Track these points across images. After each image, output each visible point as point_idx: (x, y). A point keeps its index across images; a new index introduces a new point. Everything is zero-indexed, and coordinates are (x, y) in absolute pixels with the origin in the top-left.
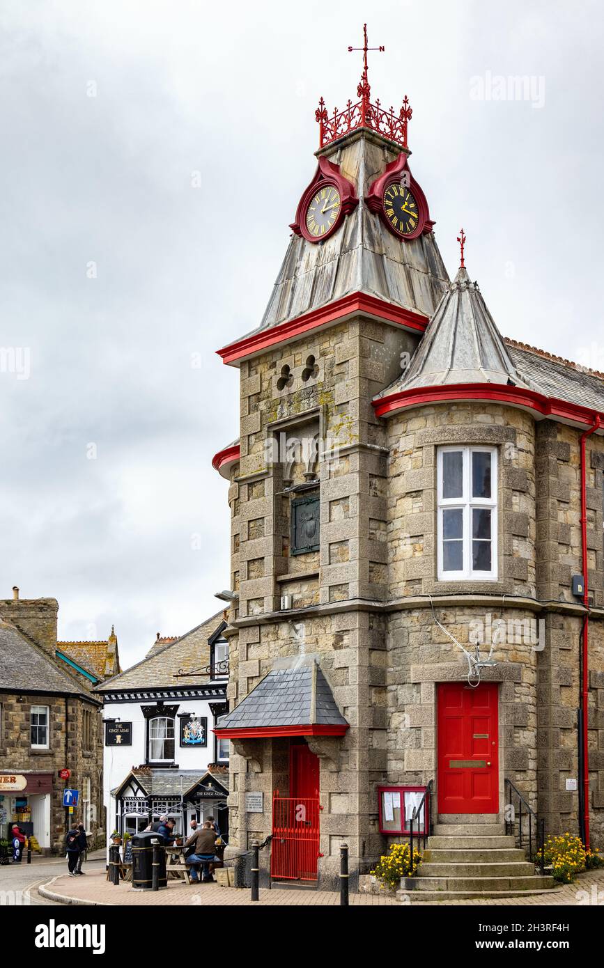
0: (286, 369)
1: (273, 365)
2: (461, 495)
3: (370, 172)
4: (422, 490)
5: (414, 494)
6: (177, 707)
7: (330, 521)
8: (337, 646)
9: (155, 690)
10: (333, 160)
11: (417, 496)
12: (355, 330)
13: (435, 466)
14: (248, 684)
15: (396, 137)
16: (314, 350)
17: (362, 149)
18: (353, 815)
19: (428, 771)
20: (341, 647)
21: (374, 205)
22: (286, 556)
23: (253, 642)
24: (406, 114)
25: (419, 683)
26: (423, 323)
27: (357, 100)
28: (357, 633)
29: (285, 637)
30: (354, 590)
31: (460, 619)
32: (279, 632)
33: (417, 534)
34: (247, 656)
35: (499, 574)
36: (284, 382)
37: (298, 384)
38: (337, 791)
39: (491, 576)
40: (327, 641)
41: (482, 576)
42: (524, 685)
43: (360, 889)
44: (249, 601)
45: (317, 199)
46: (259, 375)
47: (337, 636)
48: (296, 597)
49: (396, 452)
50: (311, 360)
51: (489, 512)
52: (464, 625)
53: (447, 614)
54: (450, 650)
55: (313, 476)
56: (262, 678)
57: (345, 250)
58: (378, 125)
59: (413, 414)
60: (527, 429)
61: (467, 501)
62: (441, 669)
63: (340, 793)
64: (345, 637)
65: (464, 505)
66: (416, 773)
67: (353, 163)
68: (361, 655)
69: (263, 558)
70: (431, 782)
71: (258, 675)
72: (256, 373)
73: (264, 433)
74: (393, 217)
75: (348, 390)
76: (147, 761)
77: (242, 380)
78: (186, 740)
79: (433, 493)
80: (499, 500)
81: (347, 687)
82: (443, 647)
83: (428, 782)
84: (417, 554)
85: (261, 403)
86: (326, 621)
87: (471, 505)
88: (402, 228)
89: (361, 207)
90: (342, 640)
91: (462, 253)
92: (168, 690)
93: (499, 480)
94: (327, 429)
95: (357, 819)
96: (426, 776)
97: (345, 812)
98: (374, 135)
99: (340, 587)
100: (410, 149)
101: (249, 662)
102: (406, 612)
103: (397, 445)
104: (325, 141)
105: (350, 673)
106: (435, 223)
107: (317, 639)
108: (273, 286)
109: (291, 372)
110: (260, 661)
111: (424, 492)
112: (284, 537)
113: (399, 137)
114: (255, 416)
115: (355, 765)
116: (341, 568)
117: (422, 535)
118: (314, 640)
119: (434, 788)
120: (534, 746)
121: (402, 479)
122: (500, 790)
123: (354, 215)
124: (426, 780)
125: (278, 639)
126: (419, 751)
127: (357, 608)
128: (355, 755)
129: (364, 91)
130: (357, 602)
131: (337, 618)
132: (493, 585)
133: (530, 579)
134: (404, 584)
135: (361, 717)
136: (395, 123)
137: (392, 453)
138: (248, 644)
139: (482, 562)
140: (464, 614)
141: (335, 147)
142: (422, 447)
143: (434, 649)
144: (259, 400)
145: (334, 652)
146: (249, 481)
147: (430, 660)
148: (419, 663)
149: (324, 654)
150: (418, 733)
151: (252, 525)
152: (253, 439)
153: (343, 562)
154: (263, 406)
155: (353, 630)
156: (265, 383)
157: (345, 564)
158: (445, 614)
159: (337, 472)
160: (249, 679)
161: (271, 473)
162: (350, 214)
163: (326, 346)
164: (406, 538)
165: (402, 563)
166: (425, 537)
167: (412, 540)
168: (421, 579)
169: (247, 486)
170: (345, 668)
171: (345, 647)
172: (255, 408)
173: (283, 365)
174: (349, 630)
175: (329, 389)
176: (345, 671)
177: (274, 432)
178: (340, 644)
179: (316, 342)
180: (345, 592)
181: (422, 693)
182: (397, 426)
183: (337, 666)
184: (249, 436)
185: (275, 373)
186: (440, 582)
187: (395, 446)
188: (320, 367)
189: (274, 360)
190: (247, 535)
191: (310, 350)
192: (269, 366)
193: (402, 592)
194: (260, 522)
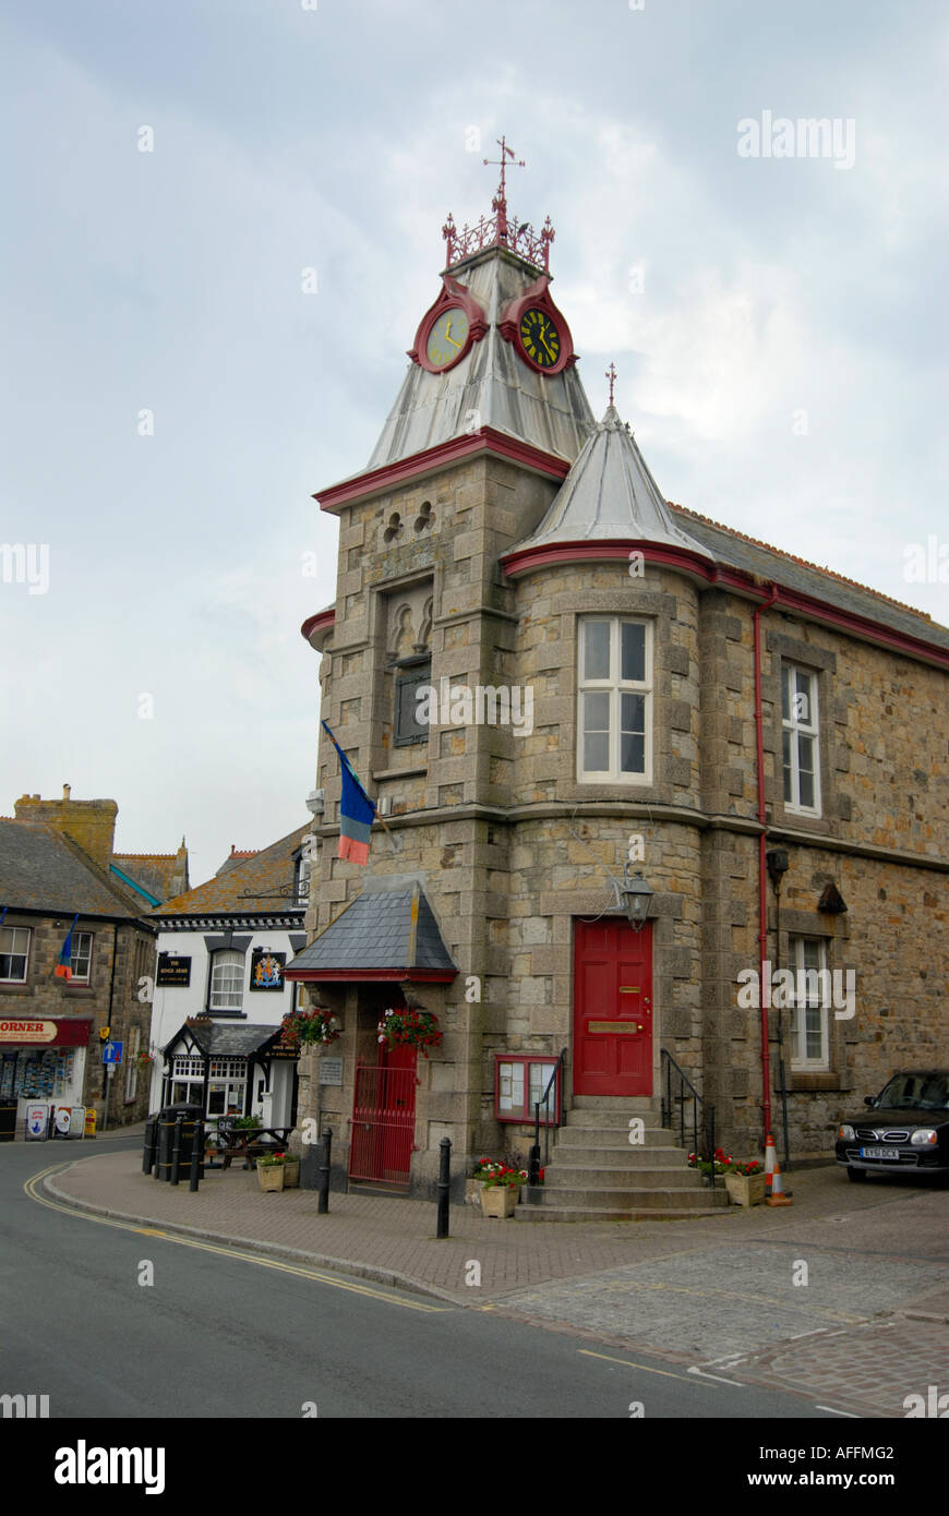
0: (396, 517)
1: (381, 513)
2: (607, 677)
3: (503, 295)
4: (559, 669)
5: (549, 673)
6: (249, 939)
8: (445, 865)
9: (222, 916)
10: (462, 281)
11: (551, 676)
12: (480, 471)
13: (576, 638)
14: (331, 911)
15: (536, 260)
16: (429, 495)
17: (496, 269)
18: (461, 1093)
19: (560, 1036)
20: (451, 866)
21: (508, 332)
22: (387, 747)
24: (548, 236)
25: (551, 916)
26: (565, 468)
27: (492, 215)
28: (472, 847)
29: (380, 851)
30: (471, 792)
31: (605, 833)
33: (553, 723)
34: (331, 875)
35: (655, 778)
36: (392, 533)
37: (409, 535)
38: (440, 1060)
39: (646, 779)
40: (434, 856)
41: (632, 779)
42: (686, 922)
43: (466, 1199)
44: (336, 803)
45: (440, 323)
46: (362, 525)
47: (446, 850)
48: (397, 800)
49: (527, 621)
50: (427, 506)
51: (643, 698)
52: (610, 842)
53: (588, 827)
54: (590, 874)
55: (424, 648)
56: (349, 903)
57: (474, 381)
58: (514, 245)
59: (548, 576)
60: (689, 599)
61: (615, 682)
62: (580, 898)
63: (444, 1063)
64: (457, 852)
65: (611, 689)
66: (544, 1038)
67: (485, 285)
68: (476, 876)
69: (357, 749)
70: (565, 1049)
71: (343, 899)
72: (360, 522)
73: (366, 593)
74: (530, 347)
75: (471, 544)
76: (207, 1007)
77: (342, 530)
78: (258, 982)
79: (572, 672)
80: (655, 683)
81: (458, 918)
82: (583, 869)
83: (560, 1050)
84: (551, 748)
85: (363, 558)
86: (433, 831)
87: (620, 690)
88: (540, 361)
89: (493, 330)
90: (453, 856)
91: (612, 390)
92: (239, 916)
93: (655, 660)
94: (443, 590)
95: (465, 1100)
96: (557, 1042)
97: (450, 1090)
98: (510, 255)
99: (452, 788)
100: (552, 275)
101: (334, 882)
102: (536, 822)
103: (529, 611)
104: (452, 261)
105: (462, 900)
106: (578, 358)
107: (421, 855)
108: (385, 422)
109: (401, 522)
110: (347, 882)
111: (561, 670)
112: (384, 723)
113: (540, 261)
114: (355, 575)
115: (465, 1024)
116: (456, 763)
117: (558, 725)
118: (418, 855)
119: (569, 1058)
120: (698, 1004)
121: (533, 654)
122: (655, 1065)
123: (484, 341)
124: (558, 1048)
125: (372, 852)
126: (549, 1008)
127: (473, 815)
128: (465, 1011)
129: (500, 206)
130: (473, 807)
131: (449, 825)
132: (647, 790)
133: (692, 786)
134: (534, 786)
135: (475, 958)
136: (535, 245)
137: (522, 622)
138: (333, 859)
139: (633, 761)
140: (609, 828)
141: (464, 267)
142: (559, 615)
143: (570, 871)
144: (361, 554)
145: (442, 872)
146: (345, 653)
147: (565, 886)
148: (551, 890)
149: (429, 875)
150: (549, 982)
151: (345, 707)
152: (352, 601)
153: (458, 755)
154: (365, 561)
155: (467, 844)
156: (369, 535)
157: (459, 758)
158: (585, 827)
159: (454, 643)
160: (332, 903)
161: (372, 643)
162: (479, 340)
163: (444, 490)
164: (538, 728)
165: (532, 759)
166: (561, 727)
167: (545, 731)
168: (555, 780)
169: (341, 659)
170: (456, 893)
171: (456, 867)
172: (357, 564)
173: (392, 512)
174: (463, 844)
175: (445, 542)
176: (455, 897)
177: (379, 592)
178: (450, 862)
179: (434, 485)
180: (458, 794)
181: (553, 931)
182: (529, 589)
183: (446, 891)
184: (347, 597)
185: (382, 522)
186: (582, 785)
187: (527, 614)
188: (437, 515)
189: (381, 507)
190: (339, 720)
191: (426, 494)
192: (374, 514)
193: (531, 797)
194: (355, 703)
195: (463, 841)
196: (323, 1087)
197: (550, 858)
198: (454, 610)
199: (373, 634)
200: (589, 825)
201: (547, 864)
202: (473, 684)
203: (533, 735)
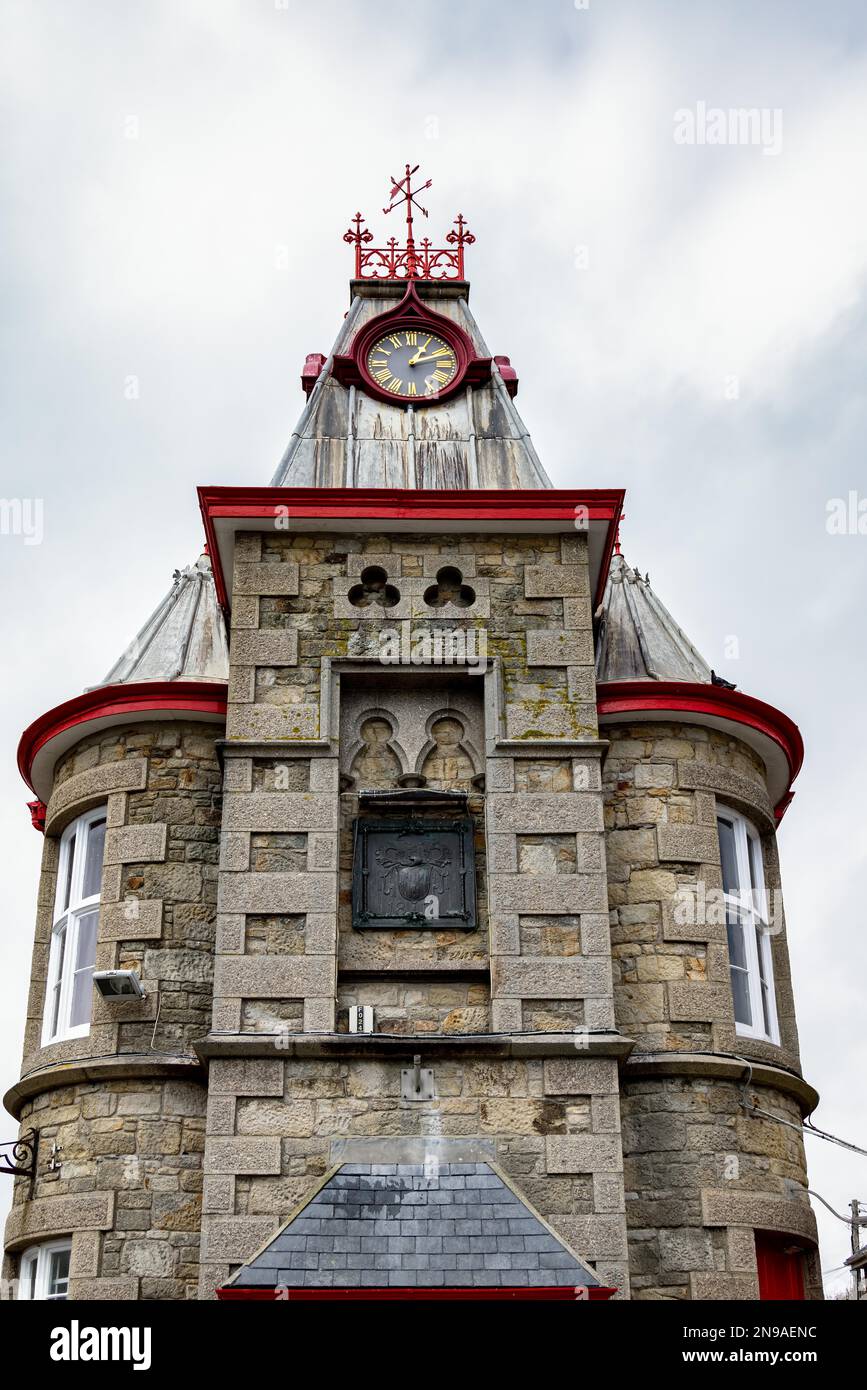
0: (377, 574)
4: (699, 864)
5: (678, 867)
7: (519, 872)
8: (542, 1127)
11: (685, 872)
12: (577, 553)
14: (237, 1191)
16: (456, 559)
20: (560, 1130)
23: (261, 1094)
25: (722, 1229)
28: (613, 1103)
29: (375, 1093)
30: (601, 1015)
32: (352, 1079)
33: (694, 939)
34: (234, 1125)
36: (369, 593)
37: (413, 606)
40: (516, 1113)
44: (245, 1001)
45: (393, 340)
46: (292, 566)
47: (546, 1104)
48: (389, 1013)
49: (624, 786)
50: (451, 574)
53: (760, 1099)
54: (768, 1170)
57: (484, 433)
59: (668, 732)
62: (765, 1204)
64: (576, 1109)
69: (299, 915)
71: (278, 1172)
72: (285, 561)
81: (589, 1218)
84: (694, 976)
85: (301, 617)
86: (509, 1071)
89: (502, 386)
90: (563, 1115)
94: (508, 703)
99: (554, 1006)
101: (236, 1140)
102: (678, 1082)
103: (629, 775)
105: (597, 1189)
107: (483, 1108)
109: (390, 582)
110: (282, 1141)
111: (703, 867)
116: (560, 967)
117: (705, 944)
118: (472, 1109)
121: (646, 835)
123: (485, 392)
125: (347, 1095)
131: (552, 1066)
134: (666, 1027)
138: (241, 1098)
140: (778, 1107)
142: (693, 791)
143: (745, 1161)
144: (290, 610)
145: (538, 1139)
146: (260, 754)
147: (740, 1183)
148: (717, 1186)
149: (508, 1142)
151: (259, 842)
152: (269, 677)
153: (560, 954)
154: (302, 622)
155: (602, 1096)
156: (312, 586)
157: (570, 960)
158: (756, 1099)
159: (534, 784)
160: (239, 1178)
161: (336, 751)
162: (476, 386)
163: (492, 560)
164: (666, 942)
165: (660, 988)
166: (710, 946)
167: (679, 949)
168: (710, 1024)
169: (250, 762)
170: (579, 1175)
171: (573, 1132)
172: (279, 622)
173: (367, 564)
174: (588, 1097)
175: (505, 634)
176: (577, 1182)
177: (343, 676)
178: (558, 1123)
179: (466, 548)
180: (568, 1016)
181: (731, 1249)
182: (625, 743)
183: (555, 1170)
184: (258, 668)
185: (344, 574)
186: (738, 1037)
187: (622, 777)
188: (478, 592)
189: (339, 550)
190: (247, 861)
191: (449, 558)
192: (322, 557)
193: (663, 1043)
194: (290, 841)
195: (589, 1092)
197: (709, 1138)
199: (337, 737)
200: (760, 1097)
201: (706, 1149)
202: (590, 851)
203: (657, 953)
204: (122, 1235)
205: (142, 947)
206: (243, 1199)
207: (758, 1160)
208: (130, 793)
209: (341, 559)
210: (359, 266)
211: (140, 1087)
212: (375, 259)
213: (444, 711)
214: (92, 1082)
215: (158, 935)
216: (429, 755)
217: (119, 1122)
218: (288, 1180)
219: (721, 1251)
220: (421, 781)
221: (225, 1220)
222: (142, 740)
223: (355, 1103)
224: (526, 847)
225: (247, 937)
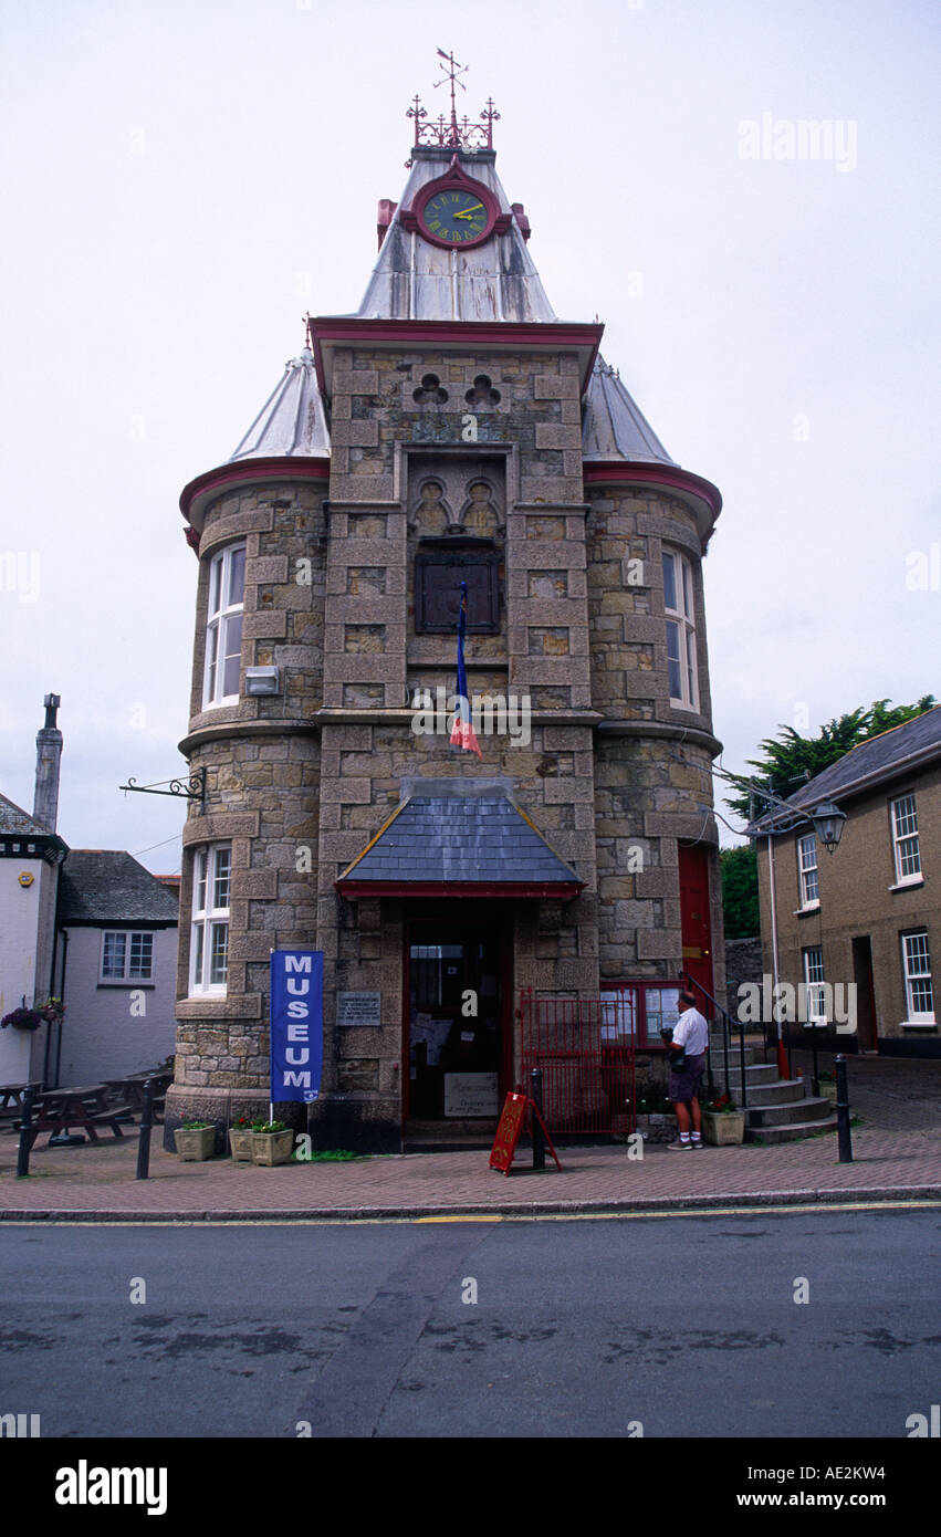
0: (433, 379)
2: (675, 608)
4: (649, 589)
5: (636, 591)
7: (529, 597)
8: (542, 772)
11: (640, 595)
14: (343, 814)
19: (675, 960)
20: (554, 775)
23: (357, 749)
25: (657, 838)
28: (590, 757)
30: (581, 696)
32: (417, 739)
33: (645, 641)
34: (339, 770)
36: (426, 395)
37: (457, 404)
38: (553, 989)
40: (525, 762)
44: (346, 685)
46: (374, 372)
47: (544, 757)
50: (484, 381)
51: (689, 635)
54: (687, 798)
61: (683, 614)
62: (682, 822)
63: (556, 992)
64: (564, 761)
65: (679, 621)
66: (655, 963)
68: (593, 788)
69: (381, 626)
71: (369, 801)
72: (369, 369)
73: (389, 451)
75: (561, 437)
82: (683, 793)
83: (677, 974)
84: (644, 667)
85: (379, 412)
87: (685, 623)
90: (556, 764)
93: (696, 602)
94: (519, 475)
96: (672, 966)
99: (551, 690)
101: (345, 779)
102: (631, 740)
103: (603, 525)
105: (577, 814)
107: (503, 758)
108: (370, 274)
109: (442, 386)
110: (372, 780)
114: (365, 426)
116: (555, 664)
117: (652, 645)
118: (497, 760)
121: (613, 568)
122: (716, 989)
124: (674, 972)
125: (414, 749)
126: (661, 931)
127: (593, 722)
128: (591, 933)
131: (549, 731)
134: (624, 702)
137: (589, 532)
138: (343, 752)
142: (646, 537)
143: (673, 793)
144: (373, 405)
145: (539, 780)
146: (353, 511)
147: (669, 807)
148: (654, 810)
149: (519, 782)
150: (657, 905)
151: (353, 574)
152: (359, 455)
153: (555, 654)
154: (380, 414)
155: (581, 752)
156: (388, 388)
157: (562, 658)
158: (682, 751)
159: (540, 534)
160: (343, 806)
161: (404, 509)
162: (501, 235)
163: (513, 371)
164: (627, 643)
165: (621, 675)
166: (656, 647)
167: (635, 648)
168: (653, 700)
169: (346, 517)
170: (566, 805)
171: (562, 775)
172: (364, 415)
173: (426, 373)
174: (573, 752)
175: (520, 426)
176: (564, 809)
177: (410, 455)
178: (552, 770)
179: (495, 362)
180: (560, 697)
181: (662, 852)
182: (601, 501)
183: (550, 802)
184: (351, 448)
185: (409, 379)
186: (672, 709)
187: (598, 526)
188: (502, 393)
189: (407, 362)
190: (345, 587)
191: (482, 368)
192: (394, 367)
193: (621, 713)
194: (374, 573)
195: (573, 749)
196: (343, 1030)
197: (650, 779)
198: (541, 499)
199: (405, 499)
200: (685, 750)
201: (647, 784)
202: (577, 585)
203: (619, 651)
204: (265, 841)
205: (273, 643)
206: (346, 821)
207: (681, 791)
208: (261, 534)
209: (408, 368)
210: (417, 137)
211: (274, 741)
212: (429, 131)
213: (479, 478)
214: (242, 737)
215: (284, 636)
216: (468, 509)
217: (260, 765)
218: (375, 807)
219: (656, 854)
220: (462, 529)
221: (334, 833)
222: (271, 495)
223: (419, 756)
224: (534, 579)
225: (346, 641)
